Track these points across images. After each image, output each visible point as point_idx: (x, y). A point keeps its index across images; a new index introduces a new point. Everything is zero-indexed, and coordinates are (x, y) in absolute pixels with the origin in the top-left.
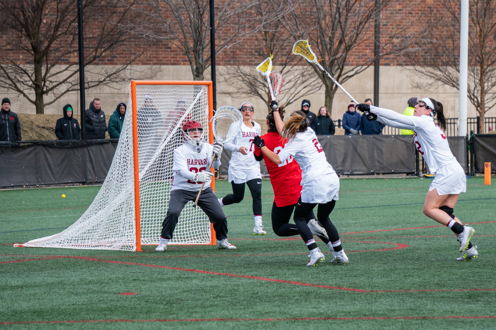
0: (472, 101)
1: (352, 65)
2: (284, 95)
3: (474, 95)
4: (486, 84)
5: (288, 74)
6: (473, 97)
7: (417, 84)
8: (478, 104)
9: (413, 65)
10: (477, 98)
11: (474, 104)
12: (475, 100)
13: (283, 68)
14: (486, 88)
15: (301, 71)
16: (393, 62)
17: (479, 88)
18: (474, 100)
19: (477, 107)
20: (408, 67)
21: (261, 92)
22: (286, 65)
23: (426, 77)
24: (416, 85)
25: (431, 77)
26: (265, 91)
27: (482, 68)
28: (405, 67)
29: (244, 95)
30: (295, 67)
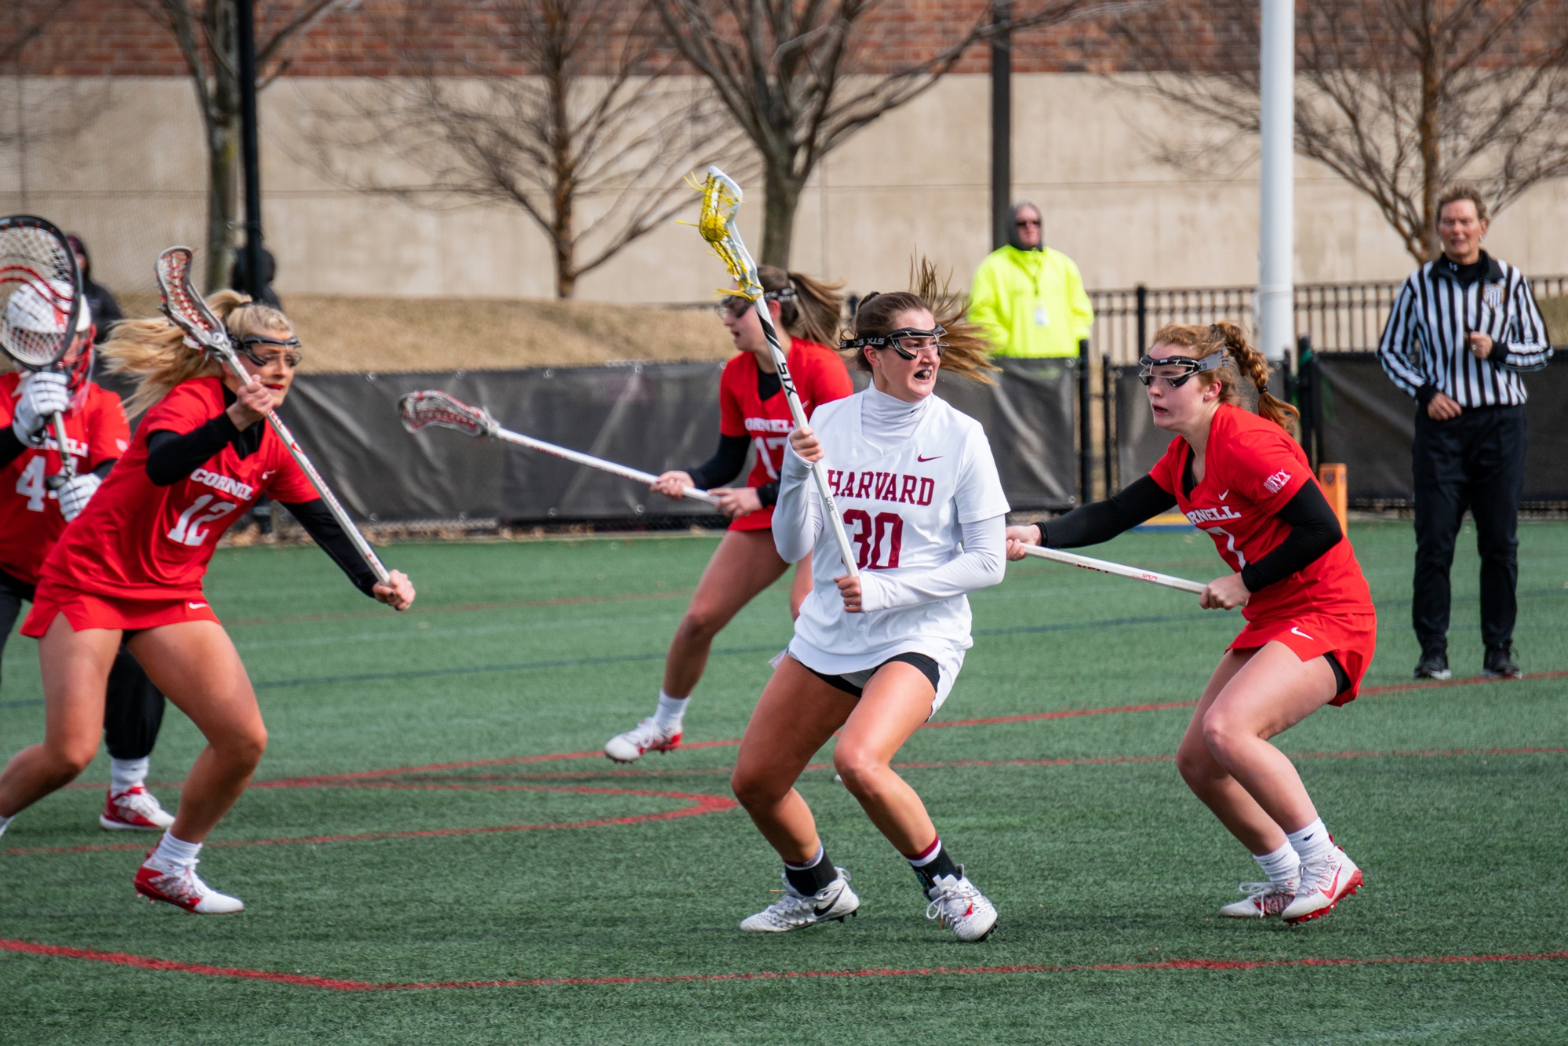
0: (1390, 215)
1: (872, 70)
2: (615, 198)
3: (1394, 191)
4: (1442, 147)
5: (635, 112)
6: (1389, 196)
7: (1163, 146)
8: (1413, 226)
9: (1149, 69)
10: (1407, 201)
11: (1397, 226)
12: (1402, 208)
13: (615, 89)
14: (1442, 164)
15: (686, 102)
16: (1097, 55)
17: (1415, 160)
18: (1395, 211)
19: (1408, 240)
20: (1129, 79)
21: (524, 185)
22: (624, 75)
23: (1202, 117)
24: (1156, 151)
25: (1225, 118)
26: (543, 182)
27: (1427, 78)
28: (1119, 78)
29: (460, 200)
30: (664, 84)
